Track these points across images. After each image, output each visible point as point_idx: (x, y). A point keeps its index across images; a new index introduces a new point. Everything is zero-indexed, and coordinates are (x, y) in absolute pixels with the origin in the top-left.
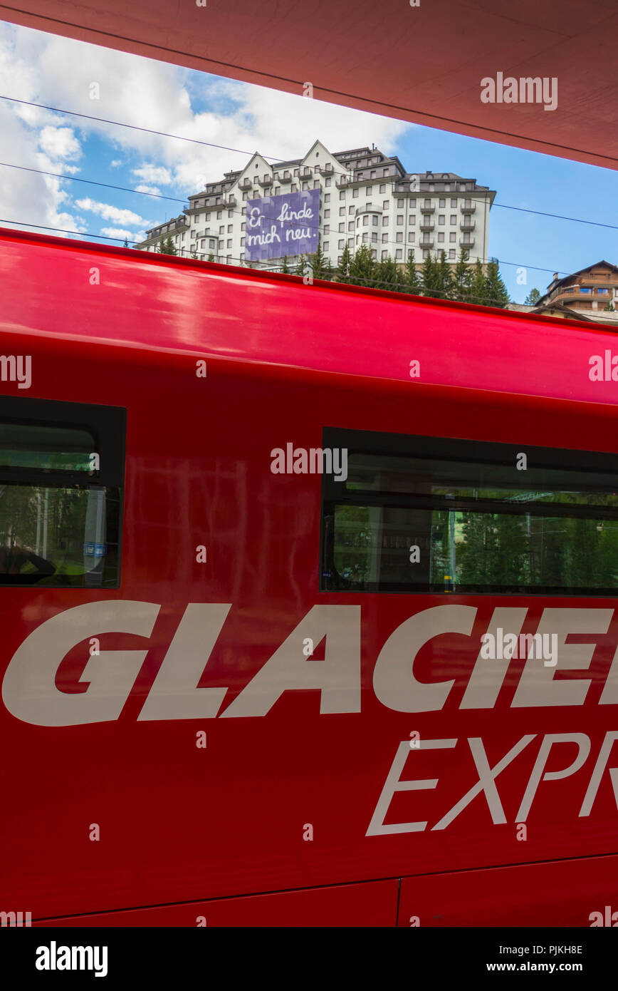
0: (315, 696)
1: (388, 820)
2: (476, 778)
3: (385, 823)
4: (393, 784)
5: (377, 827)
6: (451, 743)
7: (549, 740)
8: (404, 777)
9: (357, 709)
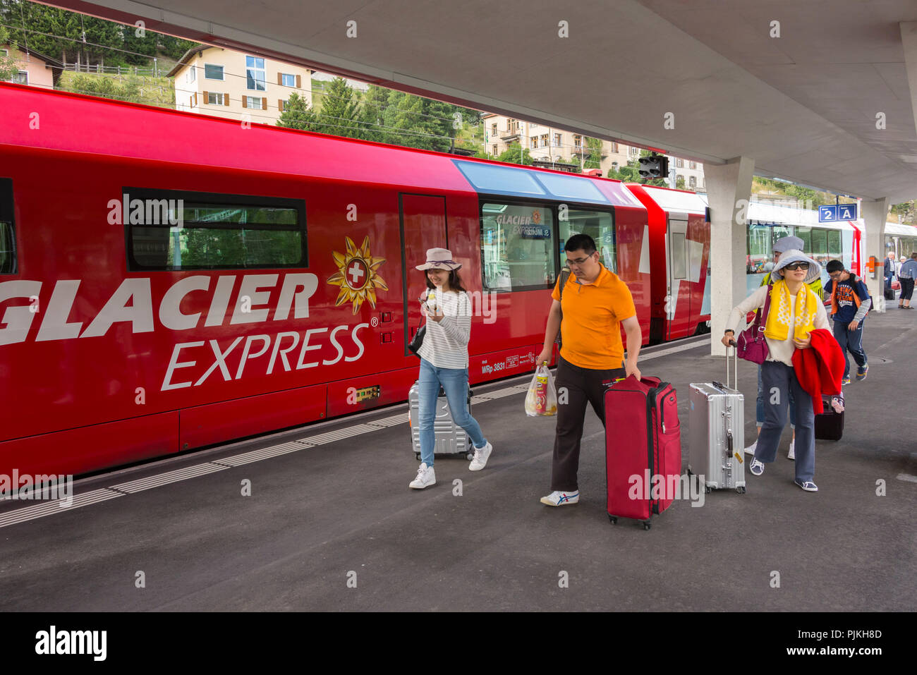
0: (130, 324)
1: (172, 382)
2: (215, 360)
3: (170, 384)
4: (173, 365)
5: (166, 386)
6: (201, 343)
7: (250, 339)
8: (178, 361)
9: (152, 330)
